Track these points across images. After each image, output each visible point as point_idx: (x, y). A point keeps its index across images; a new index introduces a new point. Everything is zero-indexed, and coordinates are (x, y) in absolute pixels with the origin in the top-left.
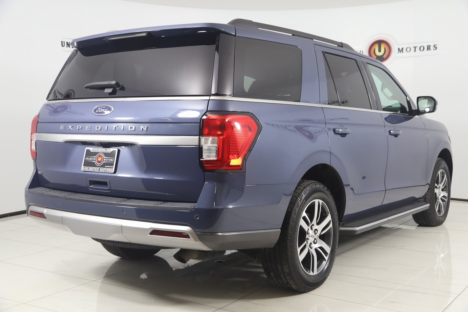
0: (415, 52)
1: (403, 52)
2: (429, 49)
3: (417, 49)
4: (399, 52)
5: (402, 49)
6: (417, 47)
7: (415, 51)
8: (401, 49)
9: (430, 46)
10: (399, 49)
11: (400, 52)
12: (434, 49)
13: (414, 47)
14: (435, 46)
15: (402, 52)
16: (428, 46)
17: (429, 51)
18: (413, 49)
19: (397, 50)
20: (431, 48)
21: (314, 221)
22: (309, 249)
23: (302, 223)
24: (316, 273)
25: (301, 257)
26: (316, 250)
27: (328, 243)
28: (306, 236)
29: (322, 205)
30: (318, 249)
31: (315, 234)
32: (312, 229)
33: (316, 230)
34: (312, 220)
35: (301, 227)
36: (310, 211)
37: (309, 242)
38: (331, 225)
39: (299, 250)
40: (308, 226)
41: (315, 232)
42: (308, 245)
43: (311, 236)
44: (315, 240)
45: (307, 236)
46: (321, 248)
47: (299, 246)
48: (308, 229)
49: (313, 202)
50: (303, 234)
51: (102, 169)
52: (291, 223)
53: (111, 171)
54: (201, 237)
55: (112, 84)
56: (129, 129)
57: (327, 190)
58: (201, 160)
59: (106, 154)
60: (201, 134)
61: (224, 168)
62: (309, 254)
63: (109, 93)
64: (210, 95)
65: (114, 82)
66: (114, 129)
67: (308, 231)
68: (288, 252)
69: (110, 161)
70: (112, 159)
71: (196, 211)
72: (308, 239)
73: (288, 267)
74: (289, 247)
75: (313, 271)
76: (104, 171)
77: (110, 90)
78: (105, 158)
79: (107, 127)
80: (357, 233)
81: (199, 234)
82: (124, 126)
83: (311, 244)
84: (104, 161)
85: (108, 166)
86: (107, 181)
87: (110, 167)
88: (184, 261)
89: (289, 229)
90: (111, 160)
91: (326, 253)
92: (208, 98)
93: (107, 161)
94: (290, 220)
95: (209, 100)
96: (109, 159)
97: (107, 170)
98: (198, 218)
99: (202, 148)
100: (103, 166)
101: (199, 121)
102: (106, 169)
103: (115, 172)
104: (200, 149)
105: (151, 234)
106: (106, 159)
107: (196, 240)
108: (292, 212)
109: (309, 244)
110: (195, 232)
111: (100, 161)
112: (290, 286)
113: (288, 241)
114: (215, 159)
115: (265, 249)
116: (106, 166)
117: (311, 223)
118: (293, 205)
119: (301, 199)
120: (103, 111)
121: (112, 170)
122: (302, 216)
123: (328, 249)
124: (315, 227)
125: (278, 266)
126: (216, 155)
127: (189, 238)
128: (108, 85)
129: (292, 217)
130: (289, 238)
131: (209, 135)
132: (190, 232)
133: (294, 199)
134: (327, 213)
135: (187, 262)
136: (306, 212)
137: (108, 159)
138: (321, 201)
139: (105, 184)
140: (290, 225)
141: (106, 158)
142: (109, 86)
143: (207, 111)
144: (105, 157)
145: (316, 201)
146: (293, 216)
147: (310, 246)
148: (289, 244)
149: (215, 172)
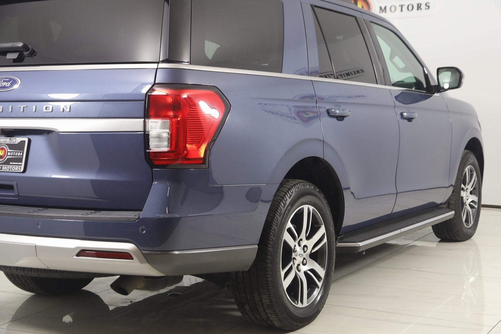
0: (402, 13)
1: (386, 12)
2: (419, 9)
3: (405, 8)
4: (381, 11)
5: (385, 8)
6: (404, 5)
7: (402, 11)
8: (383, 8)
9: (421, 5)
10: (381, 8)
11: (383, 11)
12: (426, 9)
13: (400, 6)
14: (427, 4)
15: (384, 11)
16: (418, 5)
17: (420, 11)
18: (399, 9)
19: (379, 9)
20: (422, 7)
21: (303, 235)
22: (296, 273)
23: (287, 237)
24: (305, 304)
25: (286, 283)
26: (306, 273)
27: (321, 264)
28: (291, 255)
29: (312, 213)
30: (309, 272)
31: (305, 252)
32: (300, 245)
33: (305, 246)
34: (299, 233)
35: (285, 242)
36: (298, 221)
37: (296, 263)
38: (325, 240)
39: (283, 273)
40: (295, 241)
41: (303, 249)
42: (295, 267)
43: (299, 255)
44: (305, 260)
45: (293, 256)
46: (312, 271)
47: (283, 268)
48: (295, 246)
49: (301, 209)
50: (288, 252)
51: (6, 167)
52: (271, 237)
53: (18, 169)
54: (148, 259)
55: (18, 47)
56: (45, 110)
57: (319, 192)
58: (147, 151)
59: (11, 146)
60: (147, 115)
61: (180, 161)
62: (296, 278)
63: (13, 60)
64: (158, 61)
65: (20, 44)
66: (22, 110)
67: (294, 248)
68: (268, 276)
69: (17, 156)
70: (20, 152)
71: (142, 221)
72: (294, 258)
73: (268, 297)
74: (269, 269)
75: (302, 302)
76: (9, 170)
77: (15, 56)
78: (9, 152)
79: (12, 108)
80: (360, 250)
81: (146, 254)
82: (36, 106)
83: (299, 265)
84: (9, 156)
85: (14, 163)
86: (14, 183)
87: (17, 163)
88: (125, 293)
89: (269, 245)
90: (19, 155)
91: (319, 277)
92: (155, 66)
93: (13, 156)
94: (271, 233)
95: (157, 69)
96: (16, 152)
97: (14, 169)
98: (144, 232)
99: (148, 135)
100: (7, 162)
101: (143, 98)
102: (11, 167)
103: (24, 171)
104: (146, 136)
105: (78, 255)
106: (11, 154)
107: (141, 262)
108: (273, 222)
109: (296, 265)
110: (140, 250)
111: (3, 156)
112: (271, 323)
113: (268, 261)
114: (166, 149)
115: (237, 273)
116: (11, 163)
117: (299, 237)
118: (273, 213)
119: (285, 205)
120: (5, 86)
121: (21, 168)
122: (287, 227)
123: (322, 272)
124: (304, 242)
125: (254, 296)
126: (168, 144)
127: (133, 259)
128: (12, 48)
129: (273, 229)
130: (269, 257)
131: (157, 116)
132: (133, 251)
133: (275, 204)
134: (320, 223)
135: (130, 293)
136: (292, 222)
137: (14, 153)
138: (311, 208)
139: (10, 188)
140: (270, 239)
141: (11, 152)
142: (13, 50)
143: (155, 84)
144: (9, 149)
145: (306, 207)
146: (275, 227)
147: (297, 268)
148: (269, 265)
149: (167, 167)
